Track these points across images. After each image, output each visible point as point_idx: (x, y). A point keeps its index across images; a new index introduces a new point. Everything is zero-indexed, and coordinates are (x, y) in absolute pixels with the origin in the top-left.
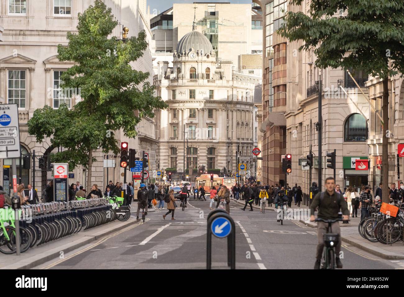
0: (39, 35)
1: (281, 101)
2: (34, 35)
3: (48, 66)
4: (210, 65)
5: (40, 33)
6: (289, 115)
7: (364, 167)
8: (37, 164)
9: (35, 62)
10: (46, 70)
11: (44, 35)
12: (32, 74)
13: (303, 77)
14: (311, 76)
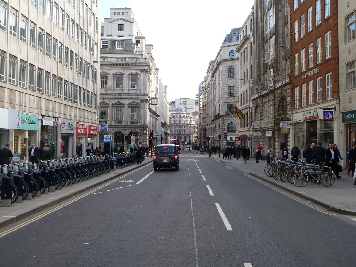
0: (126, 95)
1: (205, 122)
2: (124, 95)
3: (129, 106)
4: (184, 114)
5: (127, 94)
6: (207, 125)
7: (238, 139)
8: (125, 139)
9: (124, 104)
10: (129, 107)
11: (127, 95)
12: (124, 108)
13: (213, 112)
14: (216, 112)
